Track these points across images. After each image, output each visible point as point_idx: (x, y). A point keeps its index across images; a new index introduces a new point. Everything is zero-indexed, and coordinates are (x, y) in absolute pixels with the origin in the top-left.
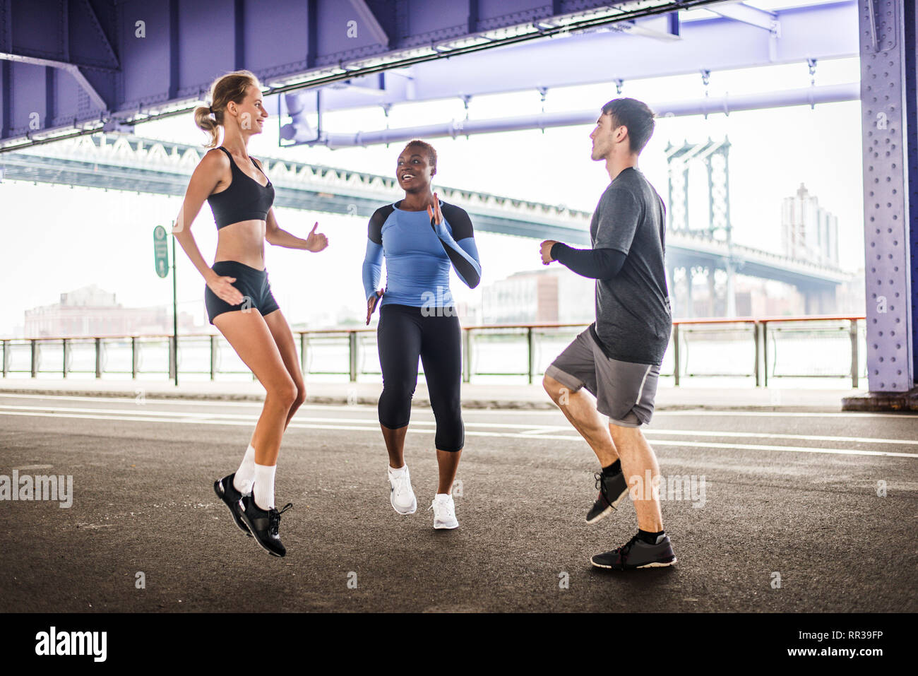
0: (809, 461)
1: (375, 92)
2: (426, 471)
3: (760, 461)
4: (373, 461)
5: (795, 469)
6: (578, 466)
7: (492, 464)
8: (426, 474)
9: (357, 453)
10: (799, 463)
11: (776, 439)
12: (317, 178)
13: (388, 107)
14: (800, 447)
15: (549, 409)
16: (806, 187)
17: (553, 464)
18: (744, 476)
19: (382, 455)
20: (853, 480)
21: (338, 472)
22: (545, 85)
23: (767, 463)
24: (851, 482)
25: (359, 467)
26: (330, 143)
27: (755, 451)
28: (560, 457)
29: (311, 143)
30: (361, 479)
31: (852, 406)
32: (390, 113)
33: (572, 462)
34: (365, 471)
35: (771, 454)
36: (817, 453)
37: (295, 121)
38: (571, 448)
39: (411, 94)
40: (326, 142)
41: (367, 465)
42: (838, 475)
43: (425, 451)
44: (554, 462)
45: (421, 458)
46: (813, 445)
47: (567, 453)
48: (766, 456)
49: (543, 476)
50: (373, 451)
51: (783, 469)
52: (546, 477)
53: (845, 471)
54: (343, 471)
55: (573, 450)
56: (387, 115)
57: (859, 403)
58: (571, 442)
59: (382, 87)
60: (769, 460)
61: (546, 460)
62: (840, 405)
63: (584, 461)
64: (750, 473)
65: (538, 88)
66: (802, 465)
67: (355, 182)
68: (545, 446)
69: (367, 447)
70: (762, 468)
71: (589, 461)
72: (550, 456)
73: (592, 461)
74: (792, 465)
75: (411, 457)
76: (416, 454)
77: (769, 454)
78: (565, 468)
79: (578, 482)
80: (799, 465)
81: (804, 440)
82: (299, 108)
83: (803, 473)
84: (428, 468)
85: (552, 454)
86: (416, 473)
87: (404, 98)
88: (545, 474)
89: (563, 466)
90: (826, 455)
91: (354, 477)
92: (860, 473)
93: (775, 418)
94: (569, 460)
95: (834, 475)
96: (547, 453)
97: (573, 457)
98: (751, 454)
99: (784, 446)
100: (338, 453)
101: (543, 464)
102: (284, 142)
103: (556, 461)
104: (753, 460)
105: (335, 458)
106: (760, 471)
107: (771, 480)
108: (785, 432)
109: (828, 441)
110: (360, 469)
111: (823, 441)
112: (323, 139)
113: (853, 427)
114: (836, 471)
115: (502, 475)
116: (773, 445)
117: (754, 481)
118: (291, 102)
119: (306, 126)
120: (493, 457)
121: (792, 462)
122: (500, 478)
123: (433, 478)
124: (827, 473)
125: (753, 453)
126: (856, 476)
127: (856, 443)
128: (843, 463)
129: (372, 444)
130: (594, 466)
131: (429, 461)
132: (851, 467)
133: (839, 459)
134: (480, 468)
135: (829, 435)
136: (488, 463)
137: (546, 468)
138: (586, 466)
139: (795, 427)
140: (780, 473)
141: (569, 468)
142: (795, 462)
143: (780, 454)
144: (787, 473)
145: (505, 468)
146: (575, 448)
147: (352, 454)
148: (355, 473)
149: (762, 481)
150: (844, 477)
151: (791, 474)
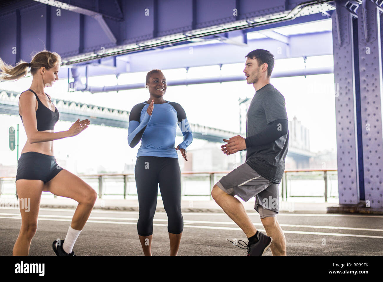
0: (319, 239)
1: (112, 68)
2: (127, 245)
3: (295, 239)
4: (101, 240)
5: (313, 244)
6: (204, 242)
7: (160, 241)
8: (126, 247)
9: (93, 235)
10: (314, 240)
11: (300, 228)
12: (89, 110)
13: (118, 75)
14: (312, 232)
15: (189, 212)
16: (296, 117)
17: (192, 241)
18: (289, 248)
19: (106, 236)
20: (344, 250)
21: (81, 247)
22: (188, 66)
23: (299, 241)
24: (344, 252)
25: (92, 244)
26: (91, 91)
27: (291, 234)
28: (195, 237)
29: (83, 90)
30: (92, 250)
31: (332, 211)
32: (119, 77)
33: (201, 240)
34: (95, 245)
35: (299, 236)
36: (322, 235)
37: (75, 80)
38: (200, 232)
39: (128, 69)
40: (90, 90)
41: (97, 242)
42: (336, 247)
43: (128, 234)
44: (192, 240)
45: (125, 238)
46: (318, 231)
47: (198, 235)
48: (297, 237)
49: (187, 249)
50: (101, 234)
51: (308, 244)
52: (188, 249)
53: (339, 245)
54: (83, 246)
55: (201, 233)
56: (117, 78)
57: (335, 210)
58: (200, 229)
59: (115, 65)
60: (299, 239)
61: (188, 239)
62: (326, 210)
63: (207, 240)
64: (291, 246)
65: (184, 67)
66: (316, 242)
67: (106, 112)
68: (188, 231)
69: (99, 232)
70: (296, 243)
71: (210, 240)
72: (190, 236)
73: (211, 239)
74: (311, 242)
75: (120, 237)
76: (123, 236)
77: (298, 236)
78: (198, 243)
79: (205, 252)
80: (315, 242)
81: (313, 228)
82: (77, 74)
83: (318, 247)
84: (128, 244)
85: (191, 236)
86: (121, 247)
87: (125, 71)
88: (187, 247)
89: (197, 242)
90: (326, 237)
91: (88, 249)
92: (347, 247)
93: (297, 217)
94: (200, 239)
95: (334, 247)
96: (188, 235)
97: (201, 237)
98: (289, 236)
99: (304, 231)
100: (83, 235)
101: (186, 241)
102: (71, 90)
103: (193, 240)
104: (291, 239)
105: (82, 238)
106: (296, 245)
107: (303, 251)
108: (303, 224)
109: (325, 229)
110: (93, 245)
111: (323, 229)
112: (88, 88)
113: (335, 221)
114: (334, 245)
115: (165, 248)
116: (299, 231)
117: (294, 251)
118: (73, 71)
119: (81, 83)
120: (161, 238)
121: (311, 240)
122: (164, 249)
123: (130, 250)
124: (330, 246)
125: (290, 235)
126: (345, 248)
127: (339, 230)
128: (335, 241)
129: (102, 230)
130: (212, 242)
131: (129, 239)
132: (341, 243)
133: (333, 239)
134: (154, 244)
135: (325, 225)
136: (159, 241)
137: (188, 243)
138: (208, 242)
139: (307, 221)
140: (307, 246)
141: (199, 244)
142: (312, 240)
143: (304, 235)
144: (310, 246)
145: (167, 243)
146: (202, 232)
147: (90, 236)
148: (89, 247)
149: (299, 251)
150: (339, 249)
151: (312, 247)
